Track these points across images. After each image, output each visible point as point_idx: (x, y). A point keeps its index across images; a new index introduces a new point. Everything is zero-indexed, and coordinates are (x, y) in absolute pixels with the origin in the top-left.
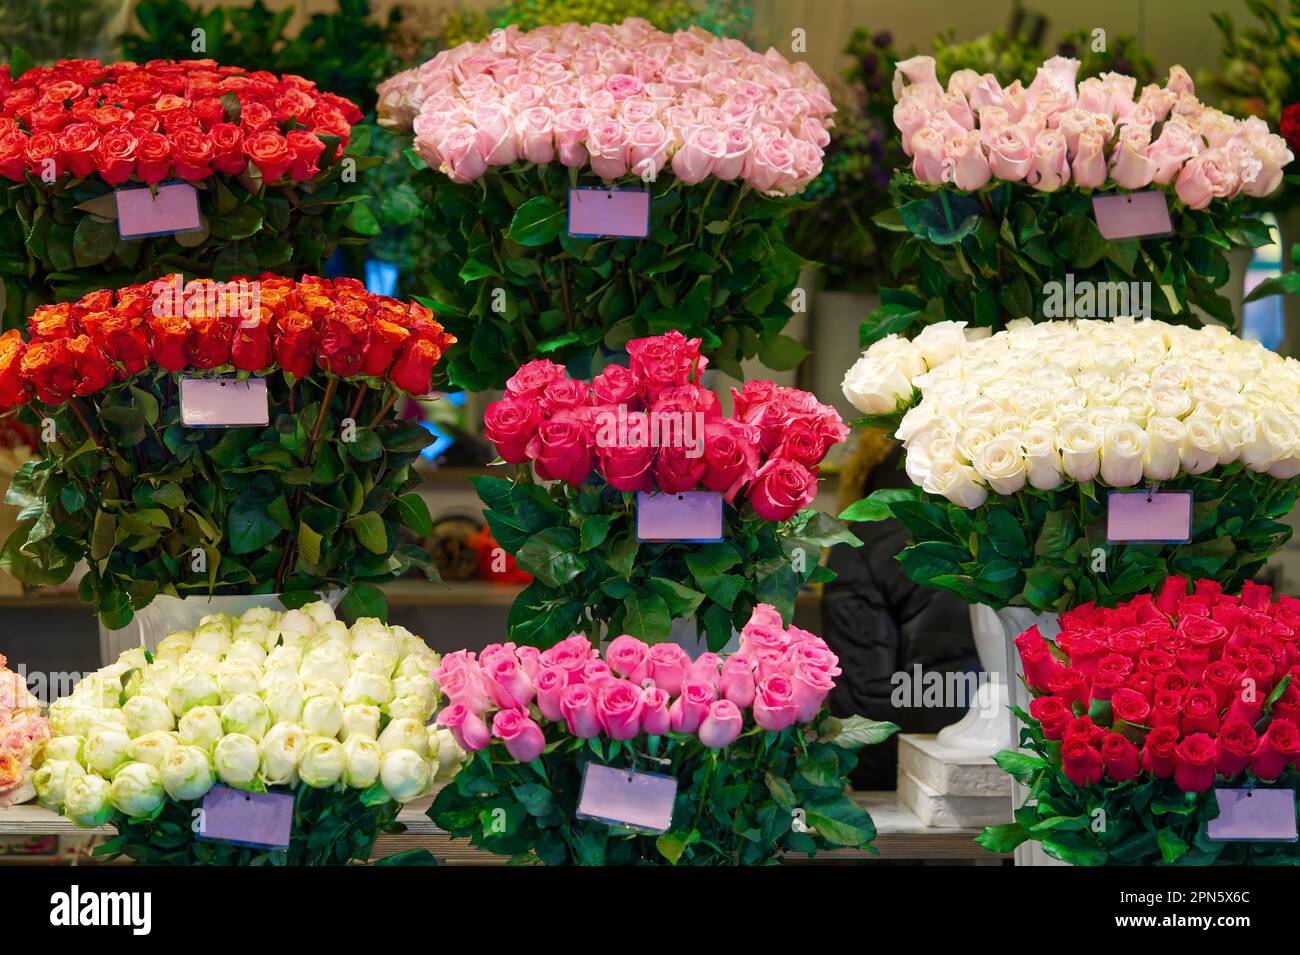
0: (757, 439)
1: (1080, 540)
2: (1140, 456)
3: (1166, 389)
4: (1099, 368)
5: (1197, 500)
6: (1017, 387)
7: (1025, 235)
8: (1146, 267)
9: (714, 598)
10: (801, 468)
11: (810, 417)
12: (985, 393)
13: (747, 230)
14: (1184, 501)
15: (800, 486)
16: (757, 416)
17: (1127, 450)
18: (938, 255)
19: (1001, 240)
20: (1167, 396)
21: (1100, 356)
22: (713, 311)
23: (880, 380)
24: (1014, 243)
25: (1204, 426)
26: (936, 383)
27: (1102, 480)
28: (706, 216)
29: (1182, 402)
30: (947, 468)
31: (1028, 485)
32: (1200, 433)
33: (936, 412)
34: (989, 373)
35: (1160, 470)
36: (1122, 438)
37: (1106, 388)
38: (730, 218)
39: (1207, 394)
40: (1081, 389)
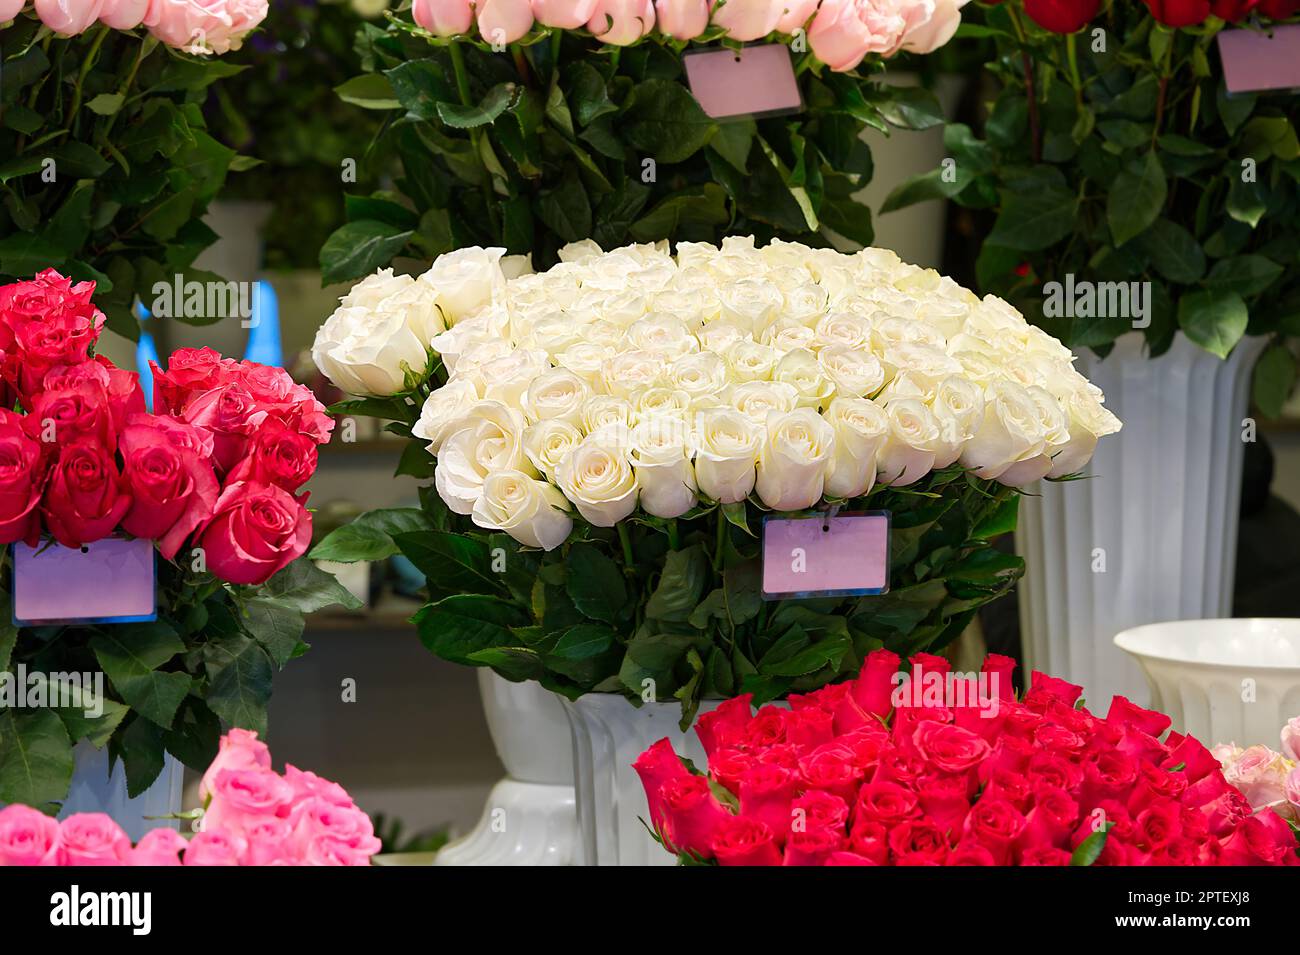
0: (209, 451)
1: (714, 594)
2: (824, 462)
3: (843, 351)
4: (731, 319)
5: (895, 525)
6: (609, 353)
7: (588, 113)
8: (766, 159)
9: (142, 710)
10: (285, 496)
11: (285, 407)
12: (562, 363)
13: (150, 108)
14: (876, 529)
15: (286, 527)
16: (204, 411)
17: (802, 452)
18: (442, 145)
19: (547, 121)
20: (847, 364)
21: (734, 300)
22: (92, 233)
23: (380, 342)
24: (569, 125)
25: (912, 409)
26: (473, 345)
27: (758, 499)
28: (86, 87)
29: (868, 373)
30: (511, 487)
31: (640, 509)
32: (908, 421)
33: (481, 395)
34: (560, 330)
35: (851, 481)
36: (795, 433)
37: (751, 352)
38: (124, 89)
39: (904, 357)
40: (714, 355)
